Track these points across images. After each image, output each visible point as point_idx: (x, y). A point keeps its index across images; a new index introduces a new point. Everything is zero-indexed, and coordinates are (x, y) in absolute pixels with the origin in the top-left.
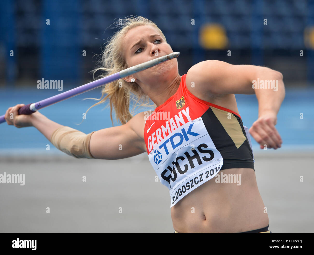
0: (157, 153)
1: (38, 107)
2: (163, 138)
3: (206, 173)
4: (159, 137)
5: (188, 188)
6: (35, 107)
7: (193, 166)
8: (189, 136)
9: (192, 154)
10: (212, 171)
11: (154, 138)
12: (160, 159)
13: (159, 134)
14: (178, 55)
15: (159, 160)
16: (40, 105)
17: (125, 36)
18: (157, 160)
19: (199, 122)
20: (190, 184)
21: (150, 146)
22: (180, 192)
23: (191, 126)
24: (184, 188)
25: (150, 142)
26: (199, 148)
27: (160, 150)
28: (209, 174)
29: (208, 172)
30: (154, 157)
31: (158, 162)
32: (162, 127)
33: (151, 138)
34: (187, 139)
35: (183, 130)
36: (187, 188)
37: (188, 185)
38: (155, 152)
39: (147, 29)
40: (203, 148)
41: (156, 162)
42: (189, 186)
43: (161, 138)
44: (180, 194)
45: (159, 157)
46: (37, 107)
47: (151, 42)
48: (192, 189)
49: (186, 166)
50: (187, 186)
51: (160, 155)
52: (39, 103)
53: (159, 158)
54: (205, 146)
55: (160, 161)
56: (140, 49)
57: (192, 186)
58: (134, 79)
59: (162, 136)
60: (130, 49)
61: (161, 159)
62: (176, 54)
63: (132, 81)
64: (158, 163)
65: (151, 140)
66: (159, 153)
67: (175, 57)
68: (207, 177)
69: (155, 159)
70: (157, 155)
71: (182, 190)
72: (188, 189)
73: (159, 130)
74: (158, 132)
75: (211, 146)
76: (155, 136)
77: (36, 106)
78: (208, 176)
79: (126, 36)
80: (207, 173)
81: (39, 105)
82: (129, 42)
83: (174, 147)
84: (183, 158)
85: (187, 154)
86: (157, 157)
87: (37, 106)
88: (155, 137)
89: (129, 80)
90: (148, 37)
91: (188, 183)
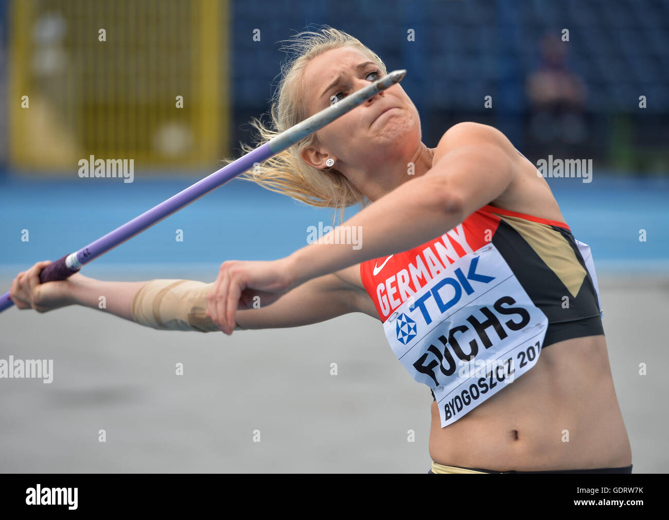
0: (404, 320)
1: (86, 258)
2: (415, 291)
3: (519, 357)
4: (404, 287)
5: (484, 388)
6: (77, 260)
7: (488, 344)
8: (472, 283)
9: (482, 318)
10: (531, 351)
11: (392, 287)
12: (412, 333)
13: (404, 281)
14: (403, 77)
15: (409, 335)
16: (89, 252)
17: (304, 73)
18: (404, 334)
19: (490, 253)
20: (488, 382)
21: (384, 304)
22: (467, 397)
23: (475, 262)
24: (474, 389)
25: (382, 296)
26: (497, 306)
27: (410, 315)
28: (526, 359)
29: (522, 353)
30: (398, 329)
31: (405, 338)
32: (411, 266)
33: (384, 289)
34: (470, 291)
35: (458, 272)
36: (480, 389)
37: (482, 383)
38: (400, 318)
39: (348, 54)
40: (505, 305)
41: (401, 340)
42: (485, 385)
43: (410, 291)
44: (467, 400)
45: (410, 329)
46: (82, 259)
47: (361, 78)
48: (492, 392)
49: (474, 345)
50: (481, 386)
51: (412, 325)
52: (87, 249)
53: (409, 332)
54: (510, 300)
55: (411, 337)
56: (340, 95)
57: (492, 386)
58: (332, 160)
59: (411, 285)
60: (319, 98)
61: (414, 333)
62: (397, 75)
63: (328, 165)
64: (405, 341)
65: (385, 292)
66: (409, 320)
67: (396, 80)
68: (522, 365)
69: (400, 332)
70: (403, 324)
71: (469, 393)
72: (484, 392)
73: (404, 272)
74: (403, 277)
75: (523, 299)
76: (395, 284)
77: (79, 256)
78: (524, 362)
79: (306, 74)
80: (522, 356)
81: (86, 252)
82: (314, 84)
83: (443, 308)
84: (464, 329)
85: (472, 320)
86: (405, 329)
87: (82, 256)
88: (395, 287)
89: (320, 165)
90: (353, 67)
91: (483, 379)
